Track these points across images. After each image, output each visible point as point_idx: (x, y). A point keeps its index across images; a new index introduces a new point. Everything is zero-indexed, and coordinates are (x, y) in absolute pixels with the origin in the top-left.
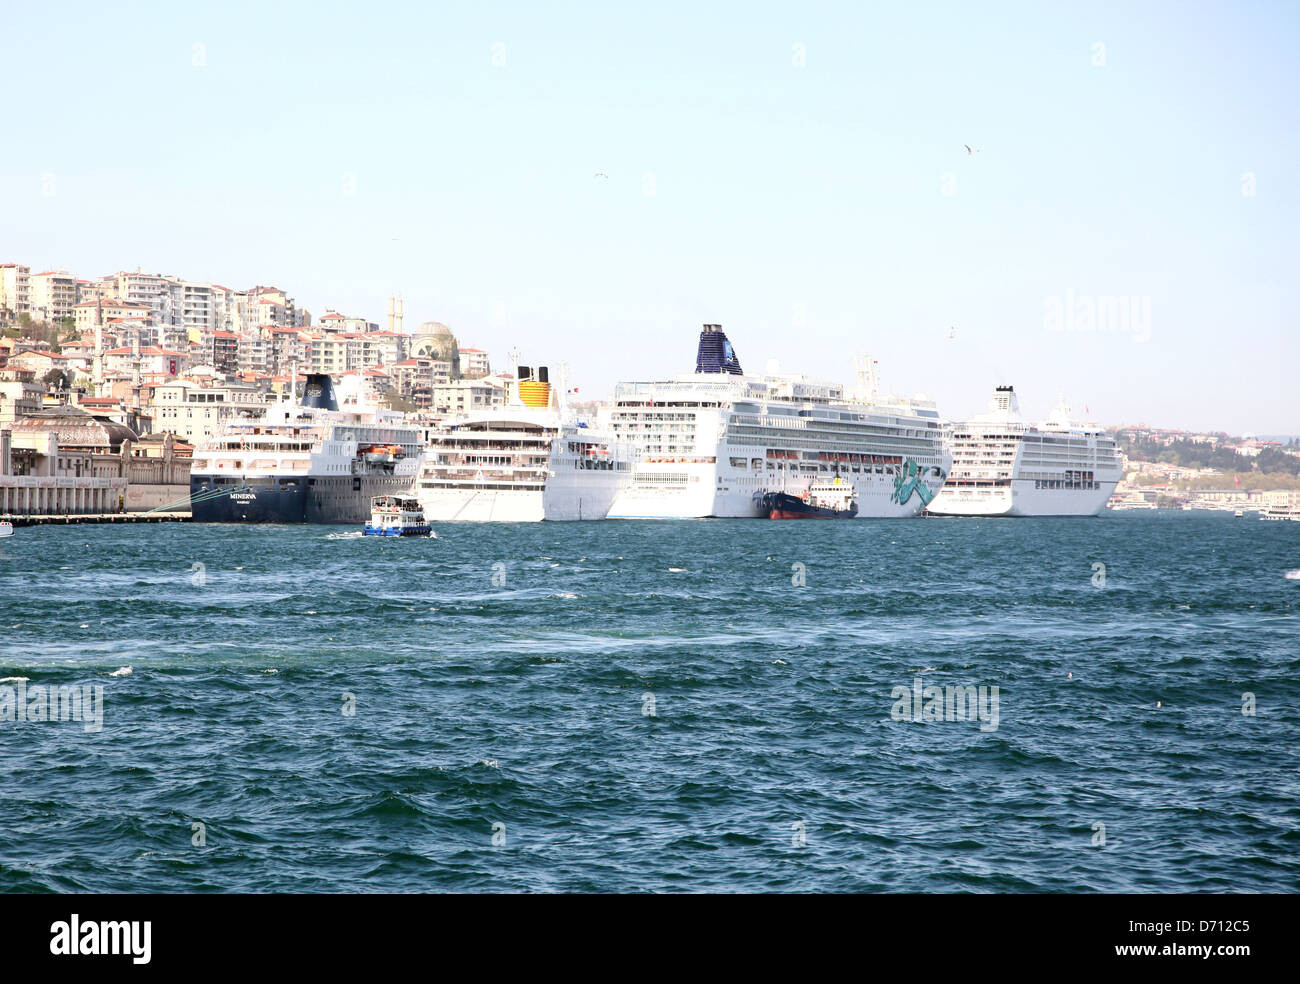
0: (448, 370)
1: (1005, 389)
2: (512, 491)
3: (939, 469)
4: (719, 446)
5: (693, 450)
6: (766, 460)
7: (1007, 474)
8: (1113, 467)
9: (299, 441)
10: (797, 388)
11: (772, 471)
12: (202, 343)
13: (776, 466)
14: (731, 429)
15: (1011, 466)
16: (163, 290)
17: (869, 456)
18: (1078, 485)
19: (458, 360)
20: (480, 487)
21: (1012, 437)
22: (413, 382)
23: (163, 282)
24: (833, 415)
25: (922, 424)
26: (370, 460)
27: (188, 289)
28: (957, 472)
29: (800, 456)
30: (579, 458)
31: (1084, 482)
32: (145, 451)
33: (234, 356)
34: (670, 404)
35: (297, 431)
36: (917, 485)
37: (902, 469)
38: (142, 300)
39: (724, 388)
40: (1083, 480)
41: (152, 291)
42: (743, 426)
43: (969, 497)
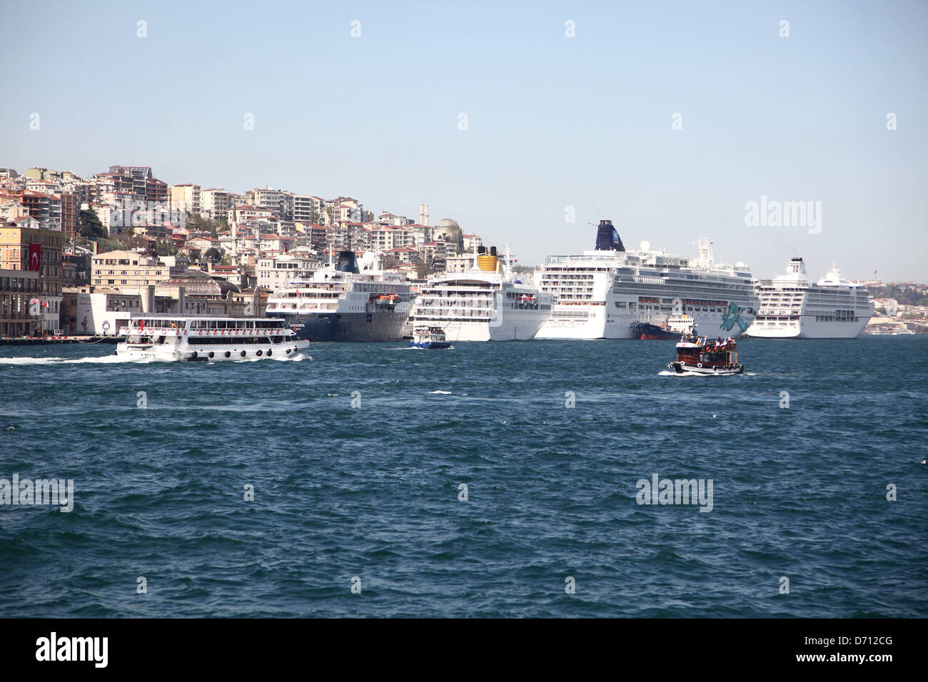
0: (455, 248)
1: (797, 260)
2: (471, 323)
3: (752, 309)
4: (608, 295)
5: (592, 298)
6: (638, 303)
7: (797, 312)
8: (868, 308)
9: (332, 292)
10: (659, 259)
11: (643, 311)
12: (304, 232)
13: (645, 307)
14: (615, 285)
15: (800, 308)
16: (282, 199)
17: (706, 301)
18: (844, 319)
19: (463, 242)
20: (450, 320)
21: (801, 290)
22: (434, 255)
23: (282, 195)
24: (682, 276)
25: (741, 281)
26: (378, 303)
27: (297, 199)
28: (763, 311)
29: (661, 301)
30: (514, 302)
31: (848, 317)
32: (242, 298)
33: (324, 240)
34: (578, 269)
35: (331, 286)
36: (737, 319)
37: (727, 309)
38: (269, 206)
39: (613, 260)
40: (849, 316)
41: (275, 201)
42: (623, 282)
43: (774, 326)
